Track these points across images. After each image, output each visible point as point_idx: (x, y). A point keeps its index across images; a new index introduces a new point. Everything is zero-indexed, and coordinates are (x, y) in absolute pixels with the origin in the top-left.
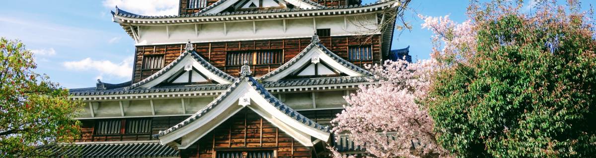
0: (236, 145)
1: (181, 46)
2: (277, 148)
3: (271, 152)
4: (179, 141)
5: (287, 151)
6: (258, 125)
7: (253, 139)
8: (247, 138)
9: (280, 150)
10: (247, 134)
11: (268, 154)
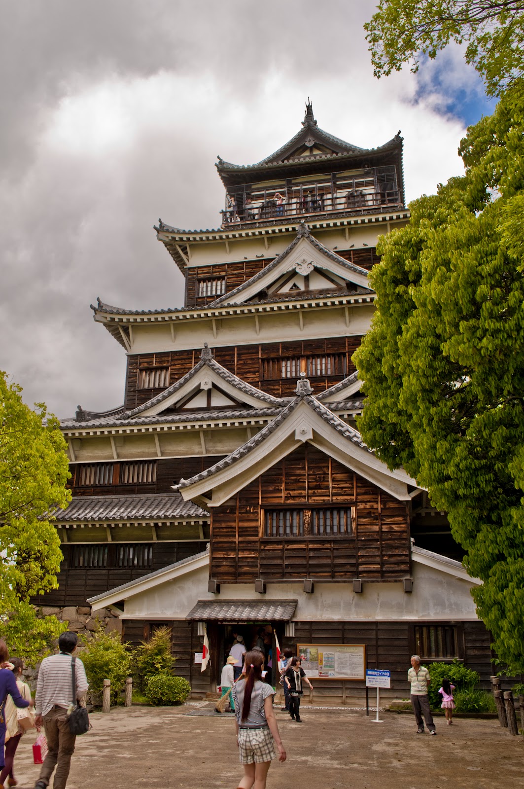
0: (294, 500)
1: (194, 352)
2: (355, 504)
3: (347, 509)
4: (208, 495)
5: (372, 507)
6: (325, 469)
7: (319, 491)
8: (309, 488)
9: (361, 506)
10: (308, 482)
11: (342, 513)
